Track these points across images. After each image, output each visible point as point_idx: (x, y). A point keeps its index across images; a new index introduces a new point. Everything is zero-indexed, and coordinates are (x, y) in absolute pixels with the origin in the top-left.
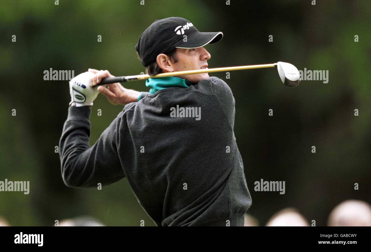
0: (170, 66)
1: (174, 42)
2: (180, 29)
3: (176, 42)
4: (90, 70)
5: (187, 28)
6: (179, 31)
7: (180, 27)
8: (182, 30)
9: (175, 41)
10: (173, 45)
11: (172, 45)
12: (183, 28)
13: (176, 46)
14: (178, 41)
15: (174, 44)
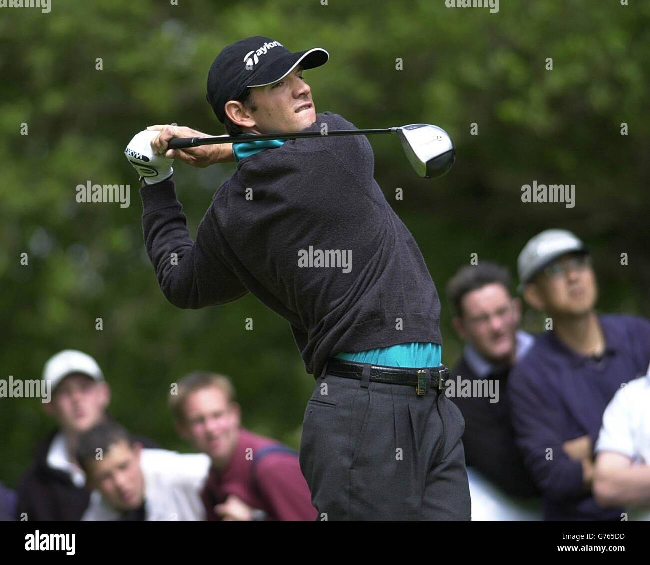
0: (248, 117)
1: (244, 79)
2: (252, 57)
3: (247, 79)
4: (148, 128)
5: (264, 52)
6: (251, 60)
7: (253, 52)
8: (255, 56)
9: (245, 76)
10: (244, 85)
11: (242, 84)
12: (257, 54)
13: (248, 85)
14: (250, 77)
15: (244, 82)
